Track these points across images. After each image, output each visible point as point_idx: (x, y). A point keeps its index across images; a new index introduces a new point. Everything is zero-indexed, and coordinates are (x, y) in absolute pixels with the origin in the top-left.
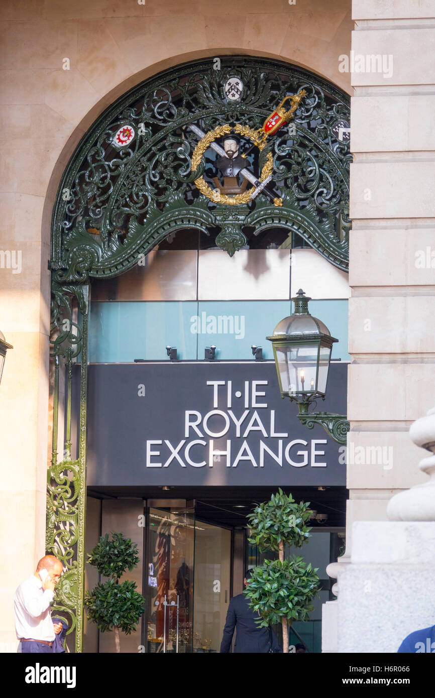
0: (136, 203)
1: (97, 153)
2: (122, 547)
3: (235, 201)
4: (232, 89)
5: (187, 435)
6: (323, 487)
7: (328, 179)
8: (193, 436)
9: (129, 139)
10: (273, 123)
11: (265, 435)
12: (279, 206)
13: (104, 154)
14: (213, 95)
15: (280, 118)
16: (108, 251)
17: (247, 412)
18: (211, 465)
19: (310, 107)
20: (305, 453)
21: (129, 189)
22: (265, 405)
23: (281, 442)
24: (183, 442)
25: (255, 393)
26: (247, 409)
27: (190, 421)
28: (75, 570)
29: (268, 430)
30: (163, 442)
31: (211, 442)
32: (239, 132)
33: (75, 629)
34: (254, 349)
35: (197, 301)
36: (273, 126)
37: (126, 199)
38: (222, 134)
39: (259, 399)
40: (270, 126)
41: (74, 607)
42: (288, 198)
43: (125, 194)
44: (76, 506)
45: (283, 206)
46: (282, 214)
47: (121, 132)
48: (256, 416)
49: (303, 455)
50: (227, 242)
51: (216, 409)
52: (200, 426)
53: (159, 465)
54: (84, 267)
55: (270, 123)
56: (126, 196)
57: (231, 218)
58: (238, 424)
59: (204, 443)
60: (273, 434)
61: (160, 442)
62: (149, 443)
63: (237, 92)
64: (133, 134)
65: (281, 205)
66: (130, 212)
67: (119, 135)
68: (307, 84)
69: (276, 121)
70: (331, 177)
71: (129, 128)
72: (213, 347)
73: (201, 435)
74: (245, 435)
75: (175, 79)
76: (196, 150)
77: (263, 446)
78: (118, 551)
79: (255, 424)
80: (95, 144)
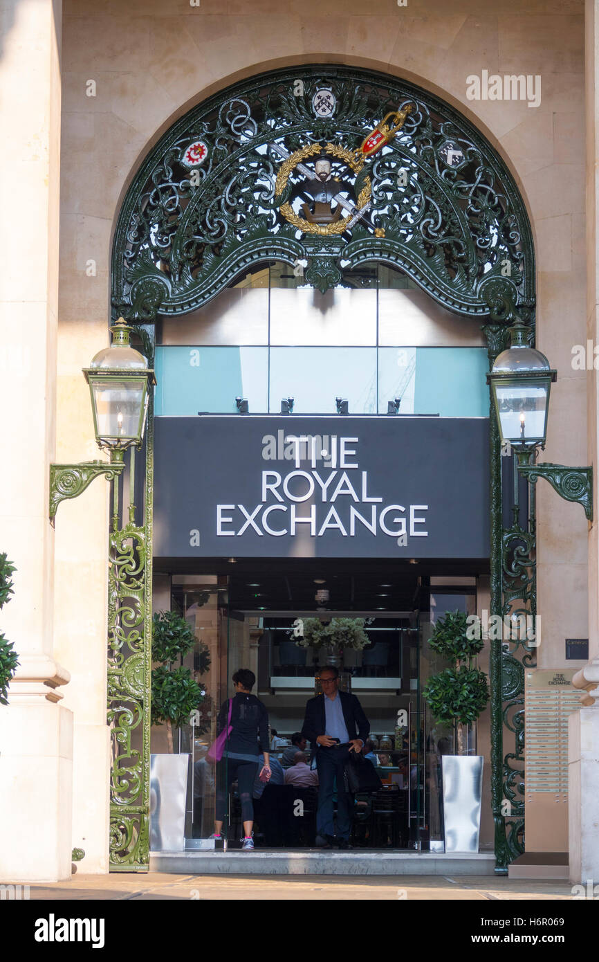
0: (210, 231)
1: (163, 172)
2: (179, 628)
3: (327, 231)
4: (323, 103)
5: (264, 499)
6: (416, 559)
7: (435, 208)
8: (272, 499)
9: (201, 158)
10: (375, 143)
11: (356, 499)
12: (381, 237)
13: (171, 174)
14: (300, 109)
15: (383, 136)
16: (180, 285)
17: (334, 473)
18: (293, 533)
19: (413, 126)
20: (403, 521)
21: (201, 214)
22: (356, 466)
23: (374, 508)
24: (259, 507)
25: (343, 452)
26: (334, 469)
27: (268, 483)
28: (142, 654)
29: (359, 495)
30: (237, 507)
31: (293, 507)
32: (330, 152)
33: (142, 722)
34: (338, 401)
35: (269, 346)
36: (374, 145)
37: (198, 225)
38: (311, 154)
39: (349, 459)
40: (371, 146)
41: (140, 697)
42: (390, 228)
43: (196, 221)
44: (141, 580)
45: (385, 238)
46: (385, 246)
47: (191, 149)
48: (345, 477)
49: (401, 523)
50: (319, 278)
51: (298, 469)
52: (280, 489)
53: (232, 533)
54: (153, 302)
55: (371, 143)
56: (199, 223)
57: (323, 250)
58: (324, 486)
59: (284, 508)
60: (365, 499)
61: (232, 507)
62: (220, 507)
63: (328, 107)
64: (206, 152)
65: (384, 236)
66: (203, 241)
67: (189, 153)
68: (409, 99)
69: (378, 140)
70: (439, 206)
71: (201, 145)
72: (291, 398)
73: (281, 499)
74: (333, 499)
75: (255, 90)
76: (280, 171)
77: (354, 512)
78: (174, 633)
79: (345, 487)
80: (161, 163)
